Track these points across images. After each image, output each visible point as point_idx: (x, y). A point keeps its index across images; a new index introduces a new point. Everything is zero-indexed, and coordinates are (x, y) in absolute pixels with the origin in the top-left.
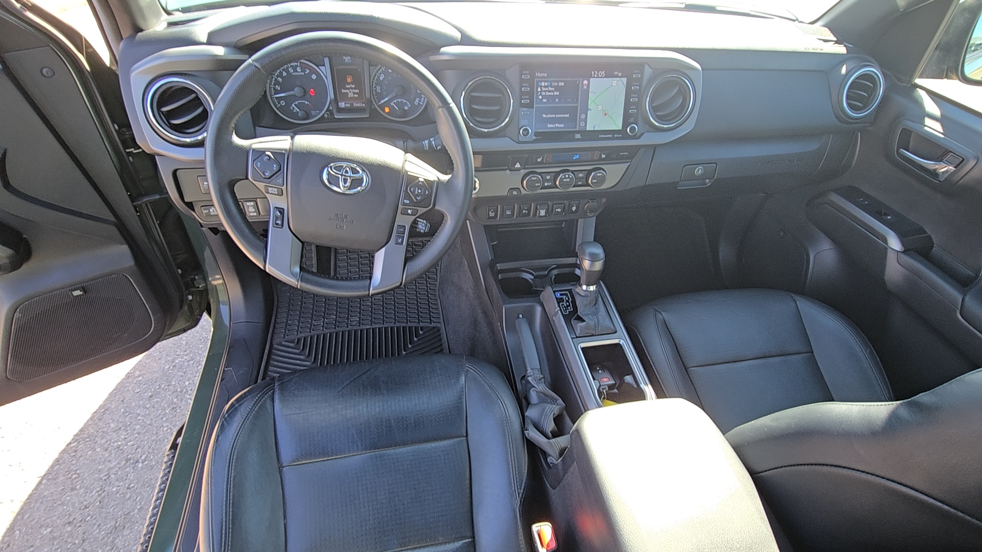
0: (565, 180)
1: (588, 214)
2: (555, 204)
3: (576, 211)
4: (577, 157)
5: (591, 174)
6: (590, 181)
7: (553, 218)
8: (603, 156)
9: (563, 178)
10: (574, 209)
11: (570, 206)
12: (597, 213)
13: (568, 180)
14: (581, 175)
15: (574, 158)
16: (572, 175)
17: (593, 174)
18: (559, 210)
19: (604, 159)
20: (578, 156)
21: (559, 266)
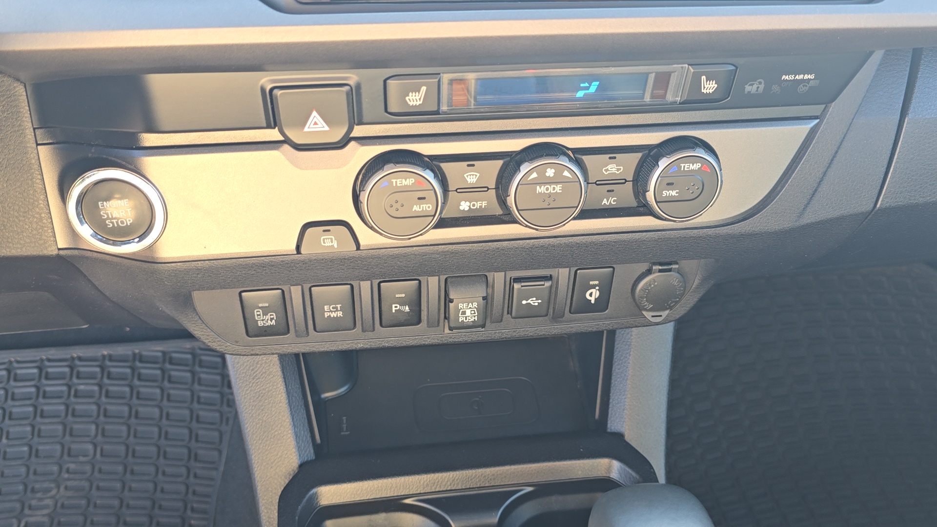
0: (540, 189)
1: (648, 315)
2: (518, 280)
3: (602, 304)
4: (593, 89)
5: (656, 164)
6: (650, 196)
7: (510, 329)
8: (709, 87)
9: (536, 183)
10: (593, 295)
11: (577, 286)
12: (681, 310)
13: (558, 188)
14: (612, 168)
15: (580, 94)
16: (570, 171)
17: (663, 163)
18: (534, 302)
19: (708, 102)
20: (595, 86)
21: (543, 489)
